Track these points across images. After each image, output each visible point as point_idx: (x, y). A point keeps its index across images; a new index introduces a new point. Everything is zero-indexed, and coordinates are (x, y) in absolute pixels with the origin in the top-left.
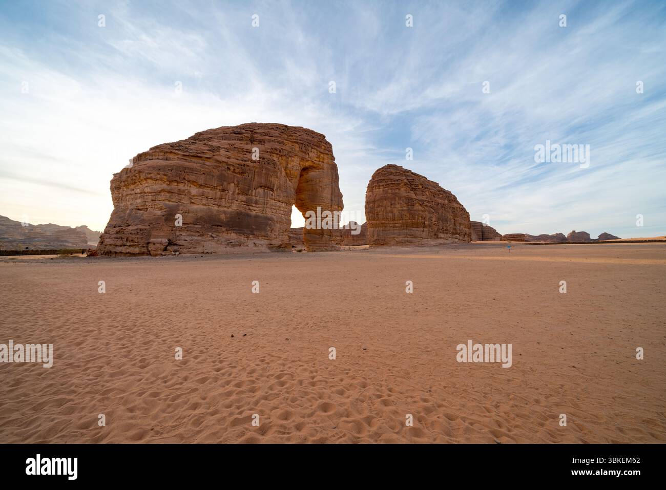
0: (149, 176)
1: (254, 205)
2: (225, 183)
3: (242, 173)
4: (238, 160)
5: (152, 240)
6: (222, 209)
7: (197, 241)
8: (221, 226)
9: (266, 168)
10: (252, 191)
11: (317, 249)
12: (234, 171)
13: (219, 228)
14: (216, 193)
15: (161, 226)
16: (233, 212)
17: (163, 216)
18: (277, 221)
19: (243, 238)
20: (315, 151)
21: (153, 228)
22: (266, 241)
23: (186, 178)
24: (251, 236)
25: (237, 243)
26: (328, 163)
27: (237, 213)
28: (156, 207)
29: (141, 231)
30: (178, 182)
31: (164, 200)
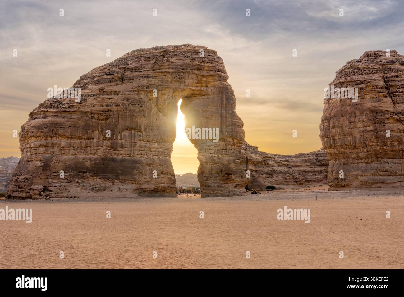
0: (32, 134)
1: (120, 149)
2: (90, 132)
3: (106, 119)
4: (103, 106)
5: (33, 187)
6: (87, 156)
7: (64, 188)
8: (86, 173)
9: (130, 110)
10: (117, 135)
11: (210, 193)
12: (98, 119)
13: (85, 174)
14: (81, 142)
15: (40, 175)
16: (98, 158)
17: (41, 167)
18: (147, 164)
19: (108, 183)
20: (194, 76)
21: (34, 177)
22: (134, 185)
23: (57, 133)
24: (116, 181)
25: (102, 188)
26: (214, 86)
27: (102, 159)
28: (37, 159)
29: (27, 179)
30: (51, 137)
31: (42, 154)
